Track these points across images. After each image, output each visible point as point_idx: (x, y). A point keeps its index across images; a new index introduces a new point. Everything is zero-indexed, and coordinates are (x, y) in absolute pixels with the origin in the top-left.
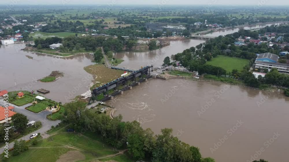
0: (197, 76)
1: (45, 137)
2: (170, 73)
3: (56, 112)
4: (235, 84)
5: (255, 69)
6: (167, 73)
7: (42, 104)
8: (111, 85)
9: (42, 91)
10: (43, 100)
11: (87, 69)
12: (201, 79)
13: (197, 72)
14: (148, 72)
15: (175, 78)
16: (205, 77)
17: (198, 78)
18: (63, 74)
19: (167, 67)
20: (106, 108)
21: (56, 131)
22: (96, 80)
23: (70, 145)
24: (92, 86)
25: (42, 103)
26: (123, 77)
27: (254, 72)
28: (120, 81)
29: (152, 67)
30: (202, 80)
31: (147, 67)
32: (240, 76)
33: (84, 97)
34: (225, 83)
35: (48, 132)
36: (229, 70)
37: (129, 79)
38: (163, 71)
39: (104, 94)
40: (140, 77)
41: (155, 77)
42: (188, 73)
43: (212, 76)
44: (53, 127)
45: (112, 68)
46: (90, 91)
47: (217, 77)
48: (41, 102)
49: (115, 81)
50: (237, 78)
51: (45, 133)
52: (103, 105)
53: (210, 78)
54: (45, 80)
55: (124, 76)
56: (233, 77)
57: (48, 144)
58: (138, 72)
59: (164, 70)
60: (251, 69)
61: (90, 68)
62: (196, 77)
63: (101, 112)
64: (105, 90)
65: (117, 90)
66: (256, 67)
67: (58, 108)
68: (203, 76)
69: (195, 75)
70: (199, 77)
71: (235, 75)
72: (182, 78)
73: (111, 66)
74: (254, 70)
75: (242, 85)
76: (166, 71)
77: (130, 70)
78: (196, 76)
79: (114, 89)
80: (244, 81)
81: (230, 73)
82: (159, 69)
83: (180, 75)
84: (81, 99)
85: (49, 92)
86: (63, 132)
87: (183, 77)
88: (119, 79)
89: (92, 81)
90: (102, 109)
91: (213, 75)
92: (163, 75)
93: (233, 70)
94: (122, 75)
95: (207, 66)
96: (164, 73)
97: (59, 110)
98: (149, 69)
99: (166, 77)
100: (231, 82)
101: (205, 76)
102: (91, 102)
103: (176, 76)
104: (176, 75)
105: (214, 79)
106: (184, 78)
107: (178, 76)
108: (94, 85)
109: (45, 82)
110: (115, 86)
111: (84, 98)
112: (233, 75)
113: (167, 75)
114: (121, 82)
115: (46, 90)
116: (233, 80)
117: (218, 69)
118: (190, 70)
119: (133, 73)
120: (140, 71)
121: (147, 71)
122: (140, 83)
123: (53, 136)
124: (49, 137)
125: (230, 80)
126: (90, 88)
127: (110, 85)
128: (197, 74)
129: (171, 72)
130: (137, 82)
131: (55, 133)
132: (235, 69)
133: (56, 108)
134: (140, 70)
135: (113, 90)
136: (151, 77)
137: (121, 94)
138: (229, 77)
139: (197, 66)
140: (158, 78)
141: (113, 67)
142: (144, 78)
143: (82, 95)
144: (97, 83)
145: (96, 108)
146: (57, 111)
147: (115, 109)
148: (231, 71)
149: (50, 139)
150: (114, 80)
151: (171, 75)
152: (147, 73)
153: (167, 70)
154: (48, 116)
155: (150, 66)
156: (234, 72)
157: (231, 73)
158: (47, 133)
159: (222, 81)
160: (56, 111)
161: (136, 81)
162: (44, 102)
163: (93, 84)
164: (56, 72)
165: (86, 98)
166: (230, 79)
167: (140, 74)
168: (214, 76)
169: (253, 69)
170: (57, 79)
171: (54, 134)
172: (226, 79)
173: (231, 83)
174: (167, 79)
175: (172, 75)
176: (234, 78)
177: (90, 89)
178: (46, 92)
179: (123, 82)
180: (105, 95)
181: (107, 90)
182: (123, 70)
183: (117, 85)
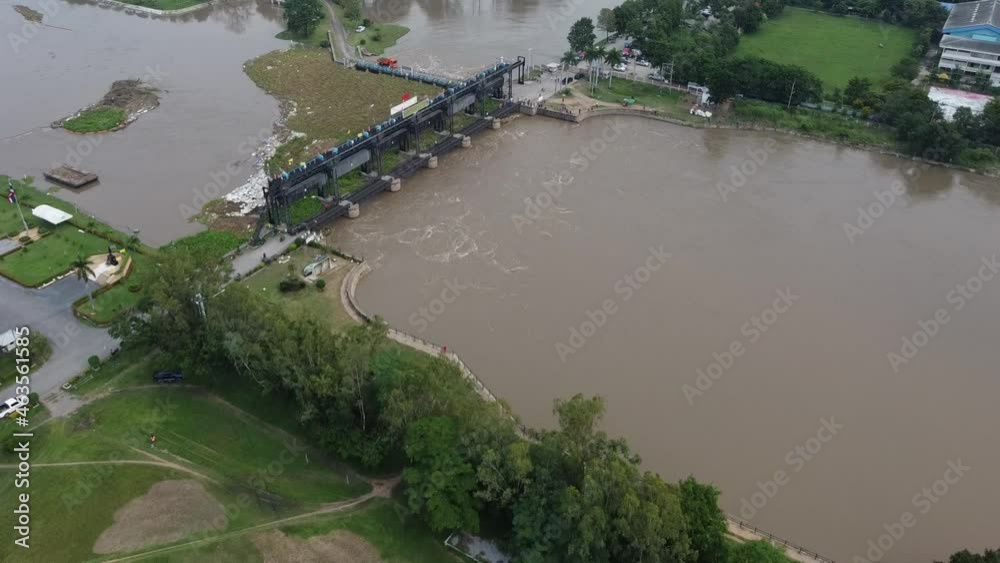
0: (705, 108)
1: (63, 408)
2: (594, 93)
3: (115, 284)
4: (855, 145)
5: (940, 76)
6: (582, 92)
7: (59, 241)
8: (347, 153)
9: (65, 180)
10: (67, 223)
11: (258, 72)
12: (719, 119)
13: (705, 89)
14: (505, 89)
15: (612, 115)
16: (739, 114)
17: (709, 114)
18: (159, 95)
19: (583, 65)
20: (325, 266)
21: (110, 376)
22: (293, 125)
23: (165, 451)
24: (273, 153)
25: (59, 237)
26: (399, 116)
27: (933, 89)
28: (387, 135)
29: (520, 63)
30: (722, 127)
31: (501, 67)
32: (877, 110)
33: (236, 206)
34: (817, 139)
35: (76, 385)
36: (836, 79)
37: (423, 127)
38: (564, 82)
39: (321, 194)
40: (470, 110)
41: (534, 111)
42: (665, 92)
43: (764, 107)
44: (94, 361)
45: (359, 68)
46: (263, 175)
47: (784, 112)
48: (58, 232)
49: (364, 137)
50: (865, 118)
51: (62, 389)
52: (312, 244)
53: (758, 116)
54: (83, 124)
55: (400, 113)
56: (850, 112)
57: (73, 448)
58: (463, 93)
59: (570, 80)
60: (924, 72)
61: (269, 68)
62: (699, 112)
63: (306, 279)
64: (323, 179)
65: (374, 174)
66: (942, 64)
67: (122, 268)
68: (726, 106)
69: (694, 103)
70: (713, 110)
71: (858, 101)
72: (643, 114)
73: (354, 59)
74: (934, 81)
75: (888, 149)
76: (580, 83)
77: (430, 78)
78: (700, 107)
79: (364, 168)
80: (894, 129)
81: (837, 94)
82: (549, 71)
83: (636, 102)
84: (222, 216)
85: (95, 180)
86: (141, 384)
87: (647, 109)
88: (379, 127)
89: (277, 130)
90: (308, 268)
91: (769, 101)
92: (568, 102)
93: (850, 83)
94: (394, 111)
95: (749, 61)
96: (567, 93)
97: (129, 273)
98: (506, 76)
99: (575, 112)
100: (842, 136)
101: (738, 108)
102: (263, 233)
103: (616, 106)
104: (617, 102)
105: (773, 119)
106: (652, 113)
107: (627, 104)
108: (280, 150)
109: (84, 131)
110: (365, 156)
111: (237, 214)
112: (848, 103)
113: (581, 103)
114: (389, 138)
115: (84, 172)
116: (852, 128)
117: (792, 80)
118: (676, 81)
119: (440, 99)
120: (473, 88)
121: (501, 86)
122: (471, 140)
123: (94, 405)
124: (79, 410)
125: (840, 125)
126: (266, 162)
127: (344, 157)
128: (705, 97)
129: (599, 87)
130: (457, 136)
131: (105, 390)
132: (861, 77)
133: (116, 263)
134: (472, 82)
135: (360, 174)
136: (516, 108)
137: (390, 191)
138: (834, 111)
139: (706, 62)
140: (543, 113)
141: (363, 62)
142: (489, 118)
143: (230, 197)
144: (296, 139)
145: (284, 261)
146: (118, 277)
147: (365, 267)
148: (843, 84)
149: (82, 419)
150: (360, 135)
151: (598, 103)
152: (498, 94)
153: (580, 76)
154: (77, 304)
155: (514, 60)
156: (857, 88)
157: (842, 94)
158: (71, 391)
159: (804, 129)
160: (112, 280)
161: (452, 131)
162: (68, 232)
163: (278, 144)
164: (130, 83)
165: (246, 210)
166: (837, 122)
167: (471, 99)
168: (775, 109)
169: (928, 73)
170: (132, 117)
171: (101, 396)
172: (824, 122)
173: (843, 138)
174: (579, 119)
175: (600, 99)
176: (854, 115)
177: (265, 169)
178: (81, 182)
179: (403, 137)
180: (323, 196)
181: (330, 176)
182: (404, 76)
183: (373, 154)
